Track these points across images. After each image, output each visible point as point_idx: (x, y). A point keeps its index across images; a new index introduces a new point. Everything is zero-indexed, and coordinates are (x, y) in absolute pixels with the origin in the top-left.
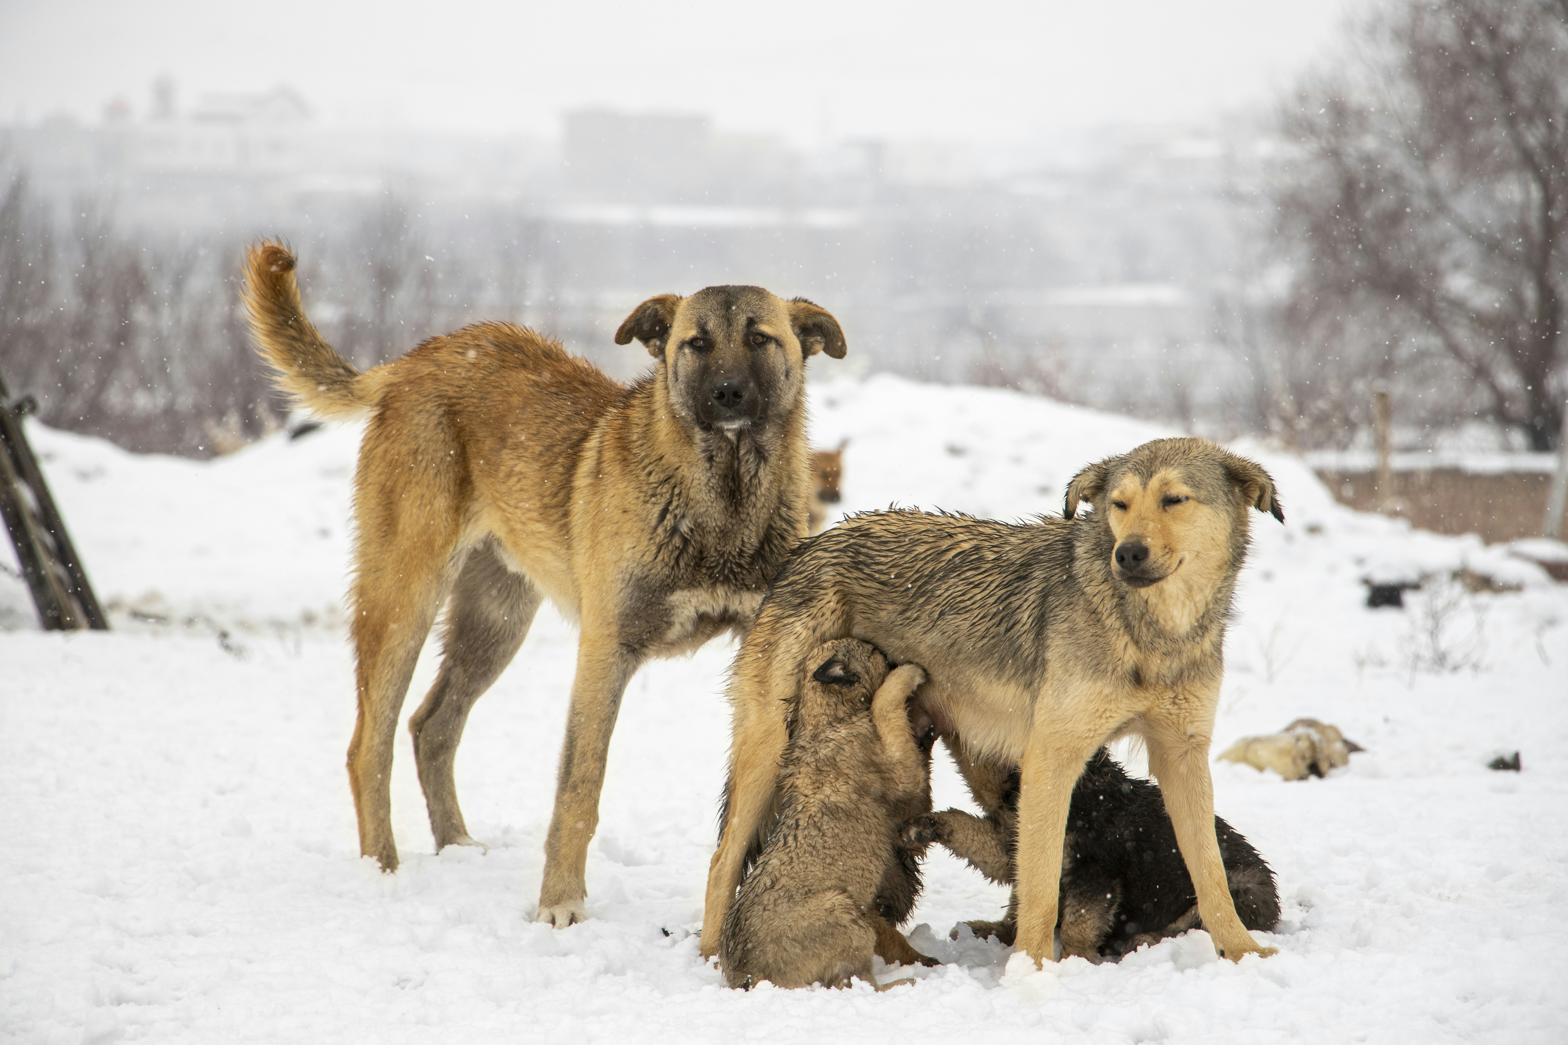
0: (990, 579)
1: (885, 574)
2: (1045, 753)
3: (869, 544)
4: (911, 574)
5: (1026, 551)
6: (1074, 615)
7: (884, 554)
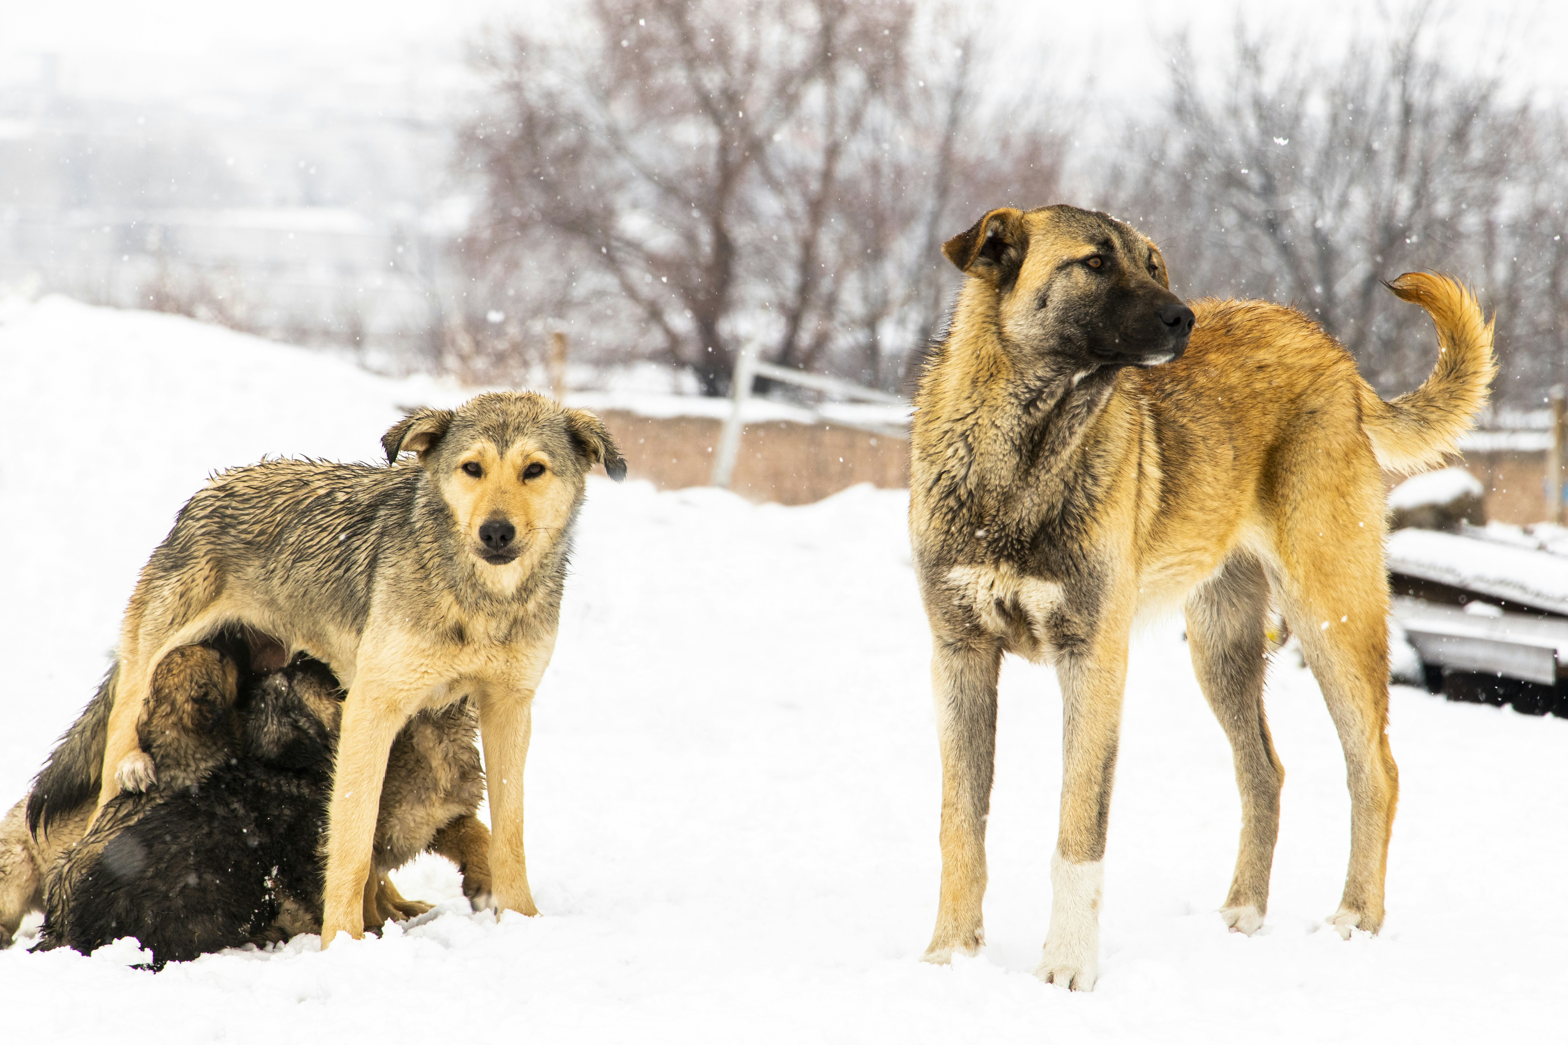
0: (338, 521)
1: (249, 533)
2: (364, 701)
3: (234, 504)
4: (271, 529)
5: (375, 493)
6: (403, 563)
7: (247, 512)
